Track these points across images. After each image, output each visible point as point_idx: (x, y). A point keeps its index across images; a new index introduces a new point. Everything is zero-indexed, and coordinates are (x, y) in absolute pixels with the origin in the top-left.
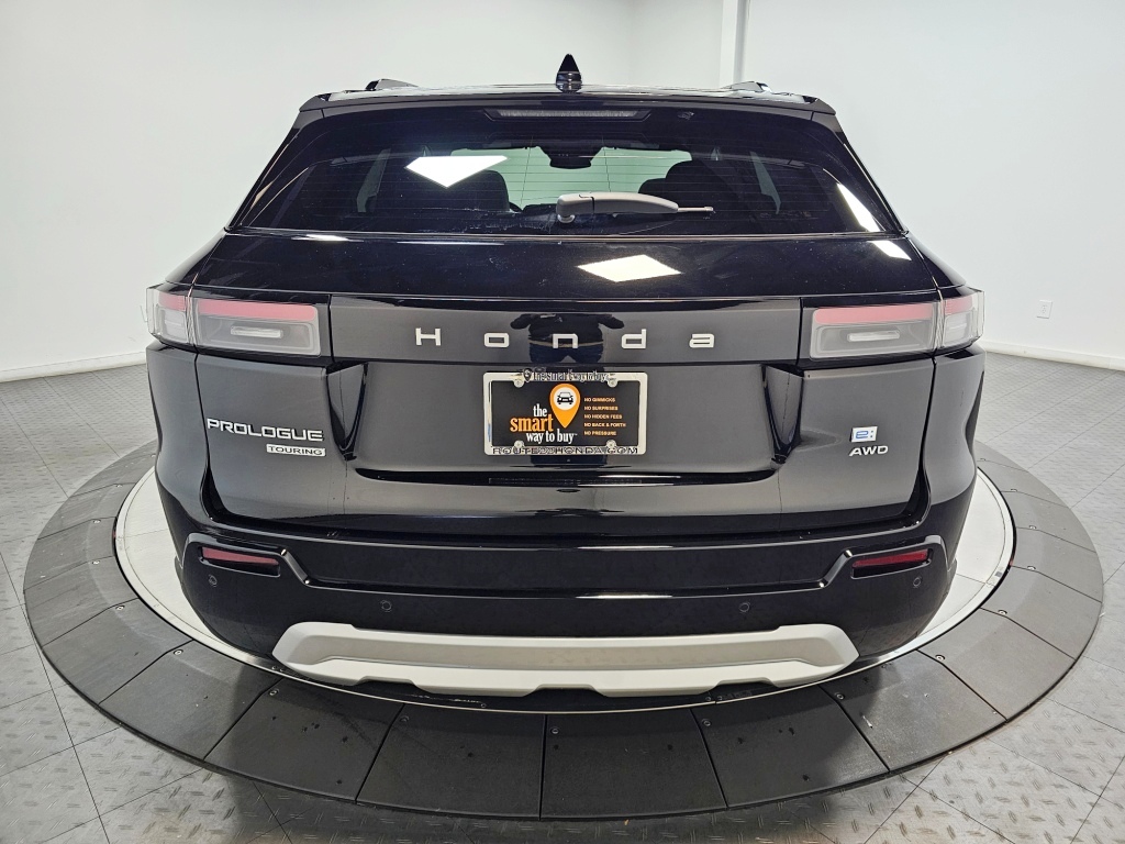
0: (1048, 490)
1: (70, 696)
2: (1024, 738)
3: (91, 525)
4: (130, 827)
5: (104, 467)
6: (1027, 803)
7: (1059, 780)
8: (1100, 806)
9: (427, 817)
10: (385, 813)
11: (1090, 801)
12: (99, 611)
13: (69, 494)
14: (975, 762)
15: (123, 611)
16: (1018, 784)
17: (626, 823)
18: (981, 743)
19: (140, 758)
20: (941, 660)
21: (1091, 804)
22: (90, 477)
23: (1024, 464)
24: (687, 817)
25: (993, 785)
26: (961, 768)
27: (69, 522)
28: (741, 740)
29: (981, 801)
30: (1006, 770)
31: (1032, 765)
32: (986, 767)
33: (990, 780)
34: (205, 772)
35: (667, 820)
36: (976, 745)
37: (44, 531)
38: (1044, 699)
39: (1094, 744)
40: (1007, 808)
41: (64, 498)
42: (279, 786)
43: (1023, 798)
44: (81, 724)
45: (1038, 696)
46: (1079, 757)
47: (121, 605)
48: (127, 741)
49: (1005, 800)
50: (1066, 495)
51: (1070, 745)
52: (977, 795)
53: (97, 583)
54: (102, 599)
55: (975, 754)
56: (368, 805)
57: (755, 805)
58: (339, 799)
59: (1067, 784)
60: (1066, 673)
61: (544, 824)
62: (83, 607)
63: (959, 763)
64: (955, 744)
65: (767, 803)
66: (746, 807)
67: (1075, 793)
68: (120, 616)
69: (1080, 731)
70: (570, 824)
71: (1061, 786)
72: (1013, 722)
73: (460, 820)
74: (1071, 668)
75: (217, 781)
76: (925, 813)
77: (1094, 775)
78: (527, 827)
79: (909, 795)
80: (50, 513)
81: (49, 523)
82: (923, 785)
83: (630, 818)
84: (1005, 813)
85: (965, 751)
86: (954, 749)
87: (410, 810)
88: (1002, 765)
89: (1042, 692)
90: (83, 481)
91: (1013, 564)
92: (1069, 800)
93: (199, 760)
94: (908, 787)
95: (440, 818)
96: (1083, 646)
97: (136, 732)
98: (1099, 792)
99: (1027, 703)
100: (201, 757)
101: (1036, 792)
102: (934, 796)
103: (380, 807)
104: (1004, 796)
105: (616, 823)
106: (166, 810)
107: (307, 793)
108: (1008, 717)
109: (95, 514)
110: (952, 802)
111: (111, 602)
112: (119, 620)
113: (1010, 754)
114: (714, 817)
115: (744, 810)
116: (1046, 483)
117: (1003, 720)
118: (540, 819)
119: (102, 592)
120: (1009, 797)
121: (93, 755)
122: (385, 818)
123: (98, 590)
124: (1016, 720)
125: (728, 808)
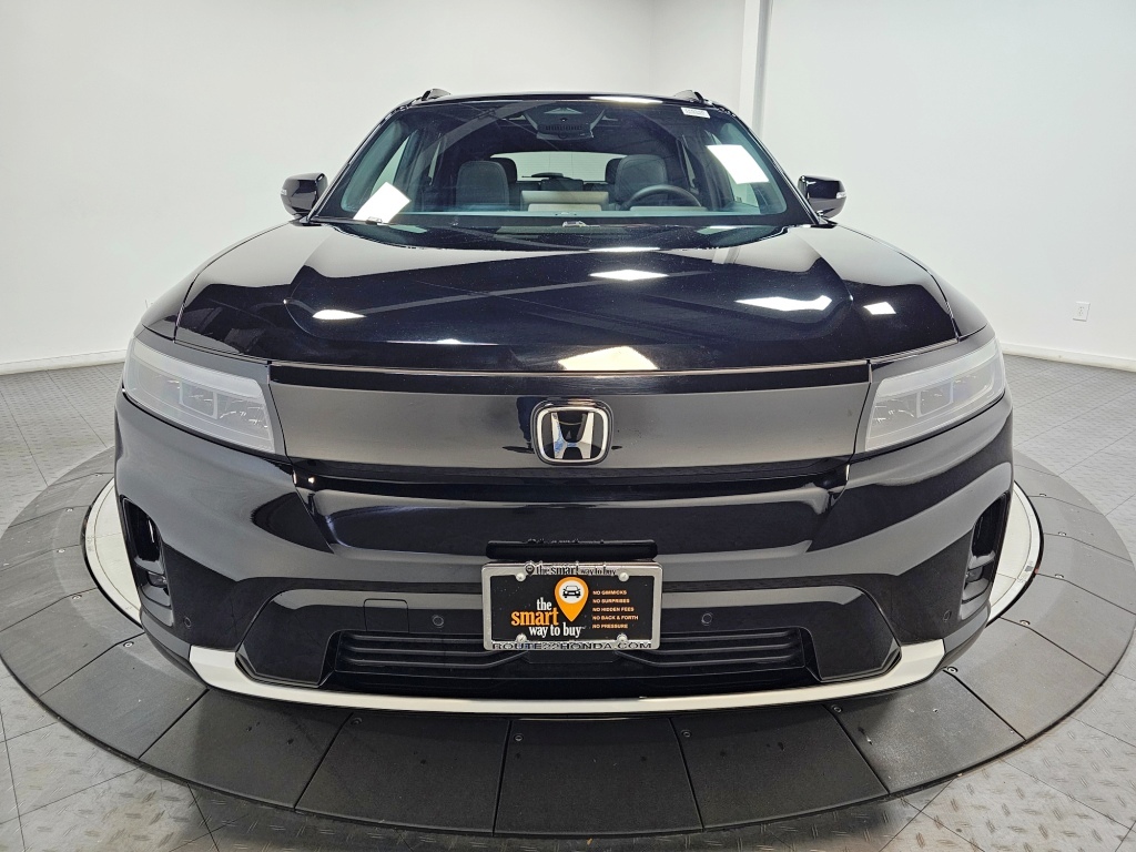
0: (1079, 494)
1: (12, 688)
2: (1044, 760)
3: (64, 513)
4: (49, 830)
5: (89, 457)
6: (1045, 835)
7: (1084, 810)
8: (1130, 840)
9: (369, 829)
10: (324, 822)
11: (1119, 834)
12: (55, 600)
13: (49, 483)
14: (988, 787)
15: (79, 601)
16: (1036, 813)
17: (589, 842)
18: (995, 766)
19: (74, 755)
20: (954, 672)
21: (1119, 837)
22: (74, 466)
23: (1055, 469)
24: (657, 838)
25: (1008, 813)
26: (972, 792)
27: (42, 511)
28: (723, 754)
29: (993, 830)
30: (1022, 796)
31: (1053, 791)
32: (1000, 792)
33: (1004, 807)
34: (139, 771)
35: (635, 840)
36: (988, 768)
37: (17, 519)
38: (1068, 718)
39: (1124, 769)
40: (1023, 839)
41: (44, 487)
42: (216, 790)
43: (1041, 828)
44: (17, 717)
45: (1061, 714)
46: (1108, 784)
47: (79, 594)
48: (62, 737)
49: (1021, 830)
50: (1100, 502)
51: (1098, 770)
52: (989, 824)
53: (58, 571)
54: (61, 588)
55: (988, 777)
56: (308, 814)
57: (735, 827)
58: (276, 807)
59: (1093, 814)
60: (1095, 691)
61: (497, 840)
62: (40, 596)
63: (969, 787)
64: (965, 765)
65: (749, 824)
66: (724, 829)
67: (1101, 825)
68: (75, 606)
69: (1109, 756)
70: (526, 841)
71: (1086, 816)
72: (1033, 743)
73: (406, 833)
74: (1101, 685)
75: (150, 782)
76: (927, 842)
77: (1124, 805)
78: (478, 843)
79: (911, 820)
80: (27, 502)
81: (23, 512)
82: (928, 811)
83: (593, 837)
84: (1020, 845)
85: (977, 774)
86: (964, 771)
87: (351, 821)
88: (1019, 790)
89: (1066, 710)
90: (66, 470)
91: (1039, 571)
92: (1095, 833)
93: (135, 759)
94: (910, 812)
95: (384, 830)
96: (1114, 663)
97: (73, 728)
98: (1129, 824)
99: (1049, 722)
100: (137, 757)
101: (1056, 822)
102: (938, 823)
103: (320, 816)
104: (1020, 825)
105: (578, 842)
106: (89, 812)
107: (244, 798)
108: (1027, 736)
109: (69, 502)
110: (959, 830)
111: (68, 591)
112: (74, 609)
113: (1028, 778)
114: (688, 839)
115: (723, 833)
116: (1078, 489)
117: (1021, 740)
118: (493, 834)
119: (62, 581)
120: (1025, 827)
121: (25, 751)
122: (324, 828)
123: (57, 579)
124: (1037, 741)
125: (704, 830)
